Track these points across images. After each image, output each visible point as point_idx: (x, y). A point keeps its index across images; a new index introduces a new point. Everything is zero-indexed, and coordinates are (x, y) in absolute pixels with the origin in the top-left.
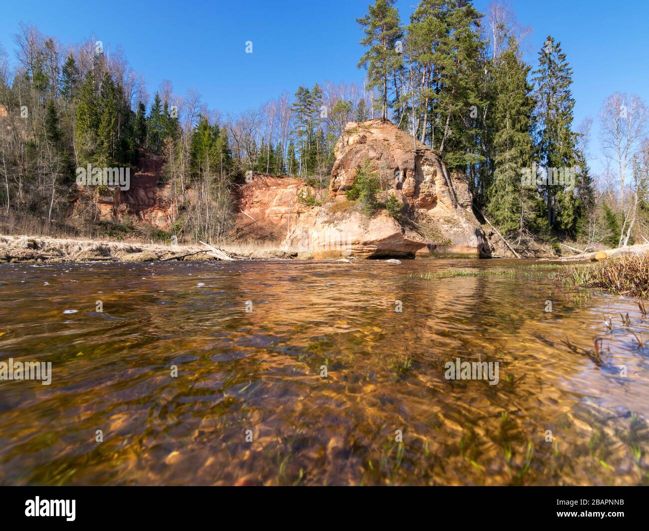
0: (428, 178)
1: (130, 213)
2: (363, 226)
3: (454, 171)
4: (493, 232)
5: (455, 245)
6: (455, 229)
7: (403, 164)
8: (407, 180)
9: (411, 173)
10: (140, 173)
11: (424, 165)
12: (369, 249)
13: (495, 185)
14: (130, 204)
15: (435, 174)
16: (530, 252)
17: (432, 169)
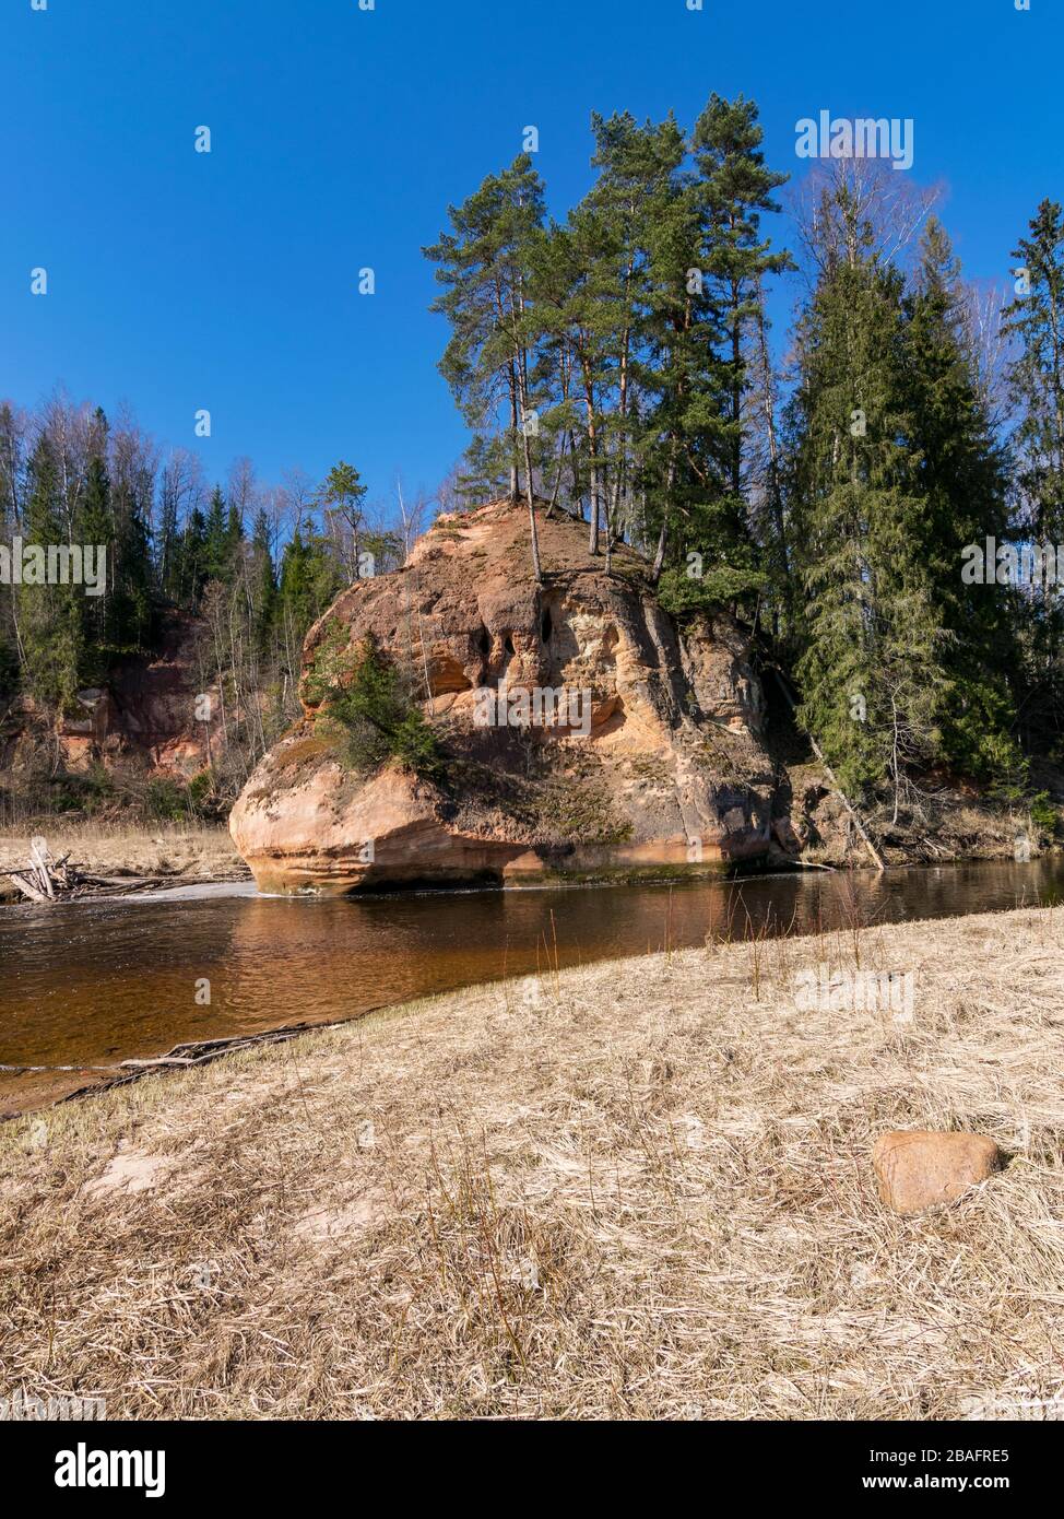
0: (590, 649)
1: (126, 751)
2: (333, 804)
3: (698, 619)
4: (826, 786)
5: (642, 840)
6: (654, 792)
7: (496, 618)
8: (515, 662)
9: (524, 640)
10: (160, 664)
11: (575, 614)
12: (347, 866)
13: (816, 650)
14: (129, 732)
15: (610, 635)
16: (943, 843)
17: (599, 623)
